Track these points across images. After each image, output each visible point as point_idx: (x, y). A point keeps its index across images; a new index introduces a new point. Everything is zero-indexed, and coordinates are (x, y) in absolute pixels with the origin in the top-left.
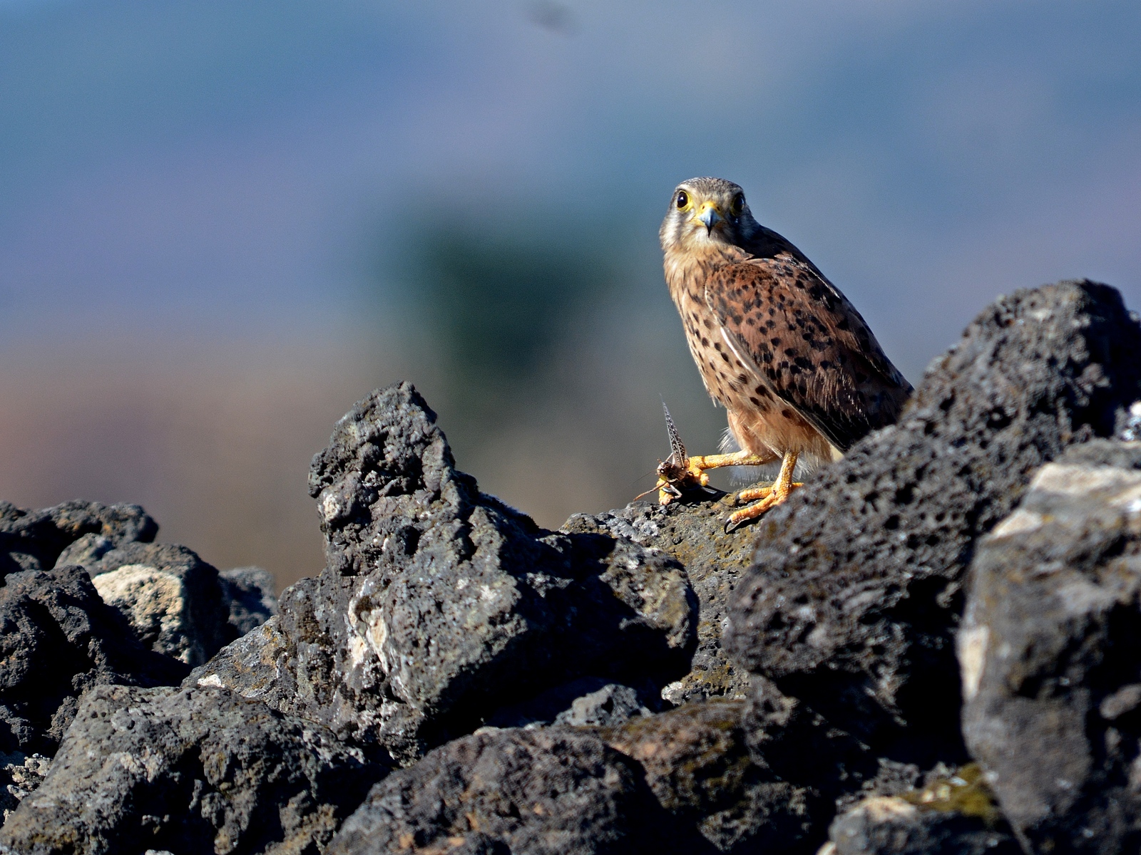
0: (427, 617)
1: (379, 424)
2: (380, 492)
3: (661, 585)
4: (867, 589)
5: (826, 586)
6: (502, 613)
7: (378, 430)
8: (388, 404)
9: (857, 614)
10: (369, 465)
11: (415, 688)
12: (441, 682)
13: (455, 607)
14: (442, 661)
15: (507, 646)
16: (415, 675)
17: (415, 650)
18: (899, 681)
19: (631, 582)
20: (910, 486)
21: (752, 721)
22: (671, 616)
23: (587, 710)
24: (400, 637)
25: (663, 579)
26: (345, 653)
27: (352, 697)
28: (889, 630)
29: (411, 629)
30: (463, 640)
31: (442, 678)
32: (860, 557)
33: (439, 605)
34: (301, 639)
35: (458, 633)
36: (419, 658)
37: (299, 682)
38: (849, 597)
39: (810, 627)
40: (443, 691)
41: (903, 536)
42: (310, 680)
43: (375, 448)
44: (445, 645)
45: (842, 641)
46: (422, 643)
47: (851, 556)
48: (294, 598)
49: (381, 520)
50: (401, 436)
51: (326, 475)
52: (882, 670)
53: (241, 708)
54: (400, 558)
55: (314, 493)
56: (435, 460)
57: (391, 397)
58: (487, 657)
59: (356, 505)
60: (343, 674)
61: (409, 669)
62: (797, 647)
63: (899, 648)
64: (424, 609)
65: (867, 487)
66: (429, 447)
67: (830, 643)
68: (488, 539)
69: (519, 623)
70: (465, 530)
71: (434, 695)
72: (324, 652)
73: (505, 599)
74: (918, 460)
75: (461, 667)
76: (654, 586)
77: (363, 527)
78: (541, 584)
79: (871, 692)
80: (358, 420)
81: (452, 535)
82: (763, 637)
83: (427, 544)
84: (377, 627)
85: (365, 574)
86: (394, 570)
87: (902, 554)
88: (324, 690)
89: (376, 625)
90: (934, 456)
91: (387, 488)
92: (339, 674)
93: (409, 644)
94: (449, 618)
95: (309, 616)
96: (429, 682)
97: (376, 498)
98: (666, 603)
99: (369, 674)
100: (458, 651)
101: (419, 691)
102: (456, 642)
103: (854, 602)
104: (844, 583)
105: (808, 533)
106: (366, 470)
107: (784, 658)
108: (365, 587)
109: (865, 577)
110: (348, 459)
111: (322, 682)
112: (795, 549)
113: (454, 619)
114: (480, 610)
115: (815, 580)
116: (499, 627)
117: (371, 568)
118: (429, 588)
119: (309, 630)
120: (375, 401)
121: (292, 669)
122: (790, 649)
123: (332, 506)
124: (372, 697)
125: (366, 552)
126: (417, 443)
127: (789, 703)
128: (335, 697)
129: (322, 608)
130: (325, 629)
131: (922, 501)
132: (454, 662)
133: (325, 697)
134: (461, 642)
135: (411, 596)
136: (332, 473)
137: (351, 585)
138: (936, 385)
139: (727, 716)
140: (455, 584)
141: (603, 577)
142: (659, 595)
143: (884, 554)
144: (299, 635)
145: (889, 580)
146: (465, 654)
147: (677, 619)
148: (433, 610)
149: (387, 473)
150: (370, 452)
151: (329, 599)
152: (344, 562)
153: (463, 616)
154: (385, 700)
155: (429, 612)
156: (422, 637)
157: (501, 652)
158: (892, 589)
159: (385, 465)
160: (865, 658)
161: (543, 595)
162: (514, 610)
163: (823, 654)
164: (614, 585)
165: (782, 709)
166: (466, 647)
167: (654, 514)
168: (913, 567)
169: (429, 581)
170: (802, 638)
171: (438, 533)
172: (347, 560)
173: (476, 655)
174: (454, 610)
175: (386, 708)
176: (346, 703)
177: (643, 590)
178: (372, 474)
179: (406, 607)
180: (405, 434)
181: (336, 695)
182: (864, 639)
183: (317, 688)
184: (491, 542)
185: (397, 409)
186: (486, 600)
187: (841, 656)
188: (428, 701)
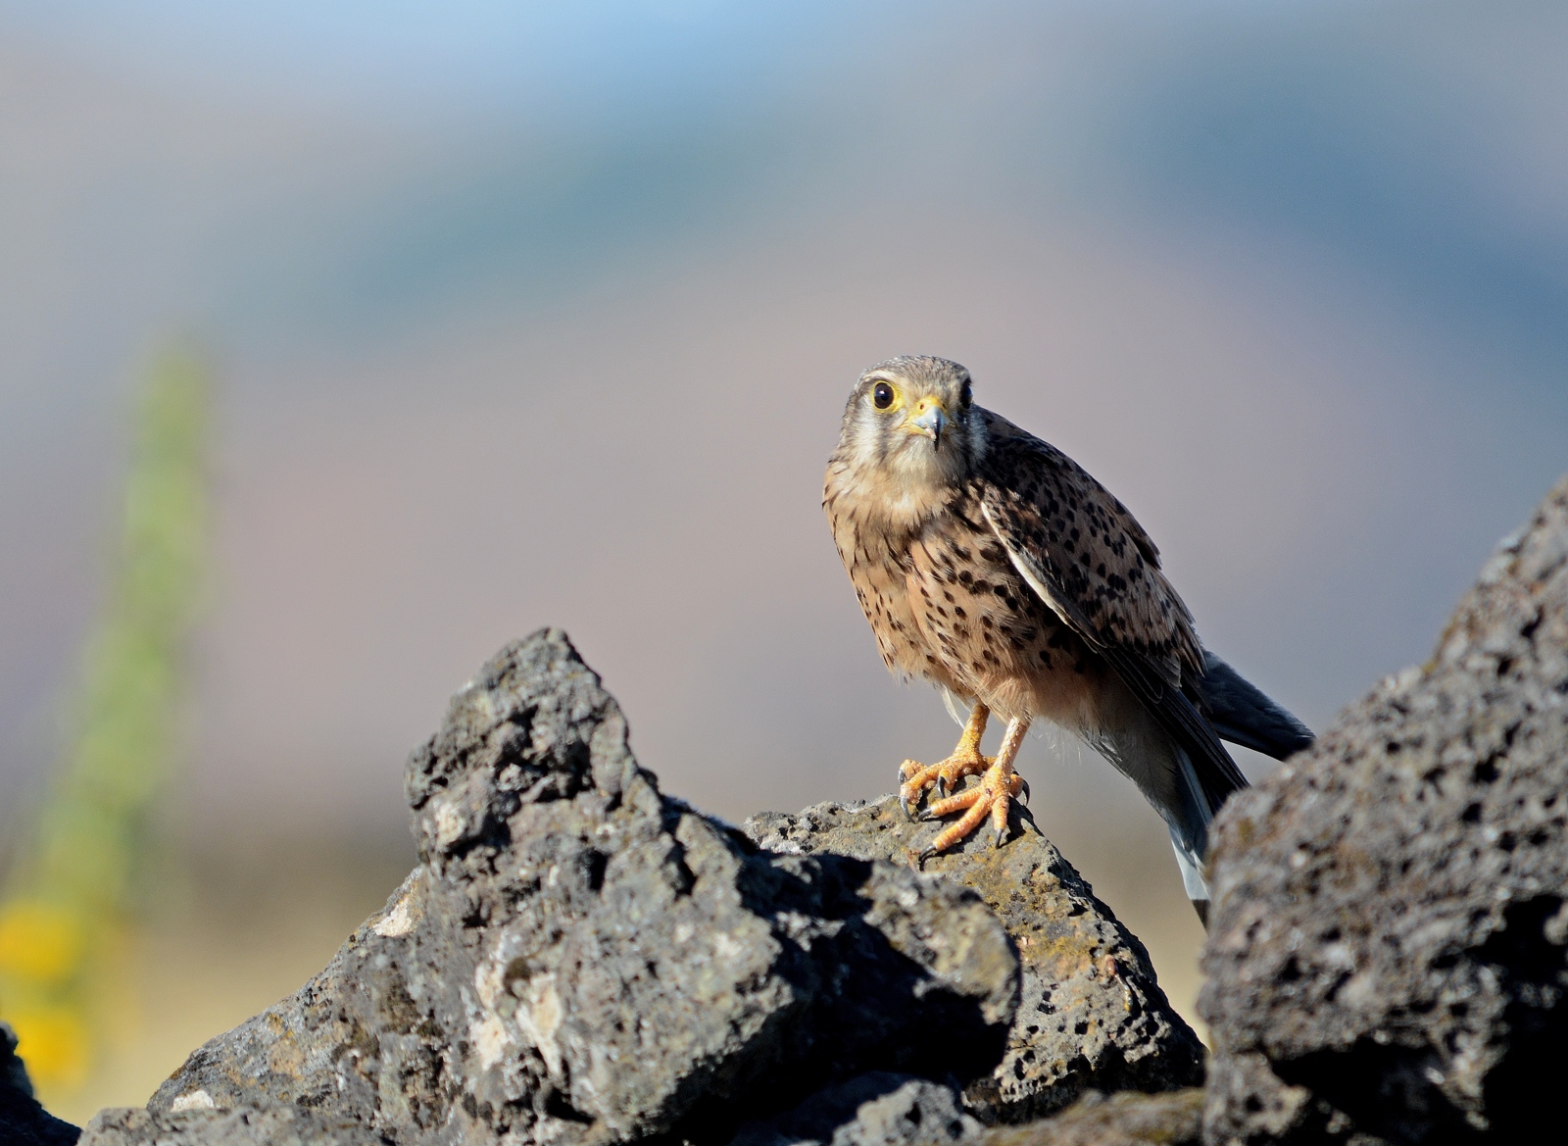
0: (634, 986)
1: (524, 692)
2: (524, 798)
3: (960, 929)
4: (1441, 916)
5: (1370, 915)
6: (754, 976)
7: (523, 703)
8: (535, 661)
9: (1428, 954)
10: (509, 756)
11: (622, 1095)
12: (664, 1083)
13: (677, 968)
14: (664, 1053)
15: (764, 1026)
16: (622, 1075)
17: (619, 1037)
18: (1491, 1058)
19: (912, 925)
20: (1495, 755)
21: (1224, 1126)
22: (987, 974)
23: (884, 1123)
24: (593, 1018)
25: (962, 919)
26: (464, 1048)
27: (488, 1114)
28: (1474, 979)
29: (610, 1006)
30: (695, 1019)
31: (665, 1079)
32: (1421, 868)
33: (651, 967)
34: (386, 1029)
35: (686, 1009)
36: (627, 1049)
37: (383, 1094)
38: (1410, 931)
39: (1344, 977)
40: (668, 1099)
41: (1491, 833)
42: (404, 1089)
43: (520, 730)
44: (667, 1027)
45: (1401, 998)
46: (629, 1026)
47: (1406, 866)
48: (371, 965)
49: (529, 840)
50: (558, 710)
51: (437, 773)
52: (1462, 1040)
53: (334, 1136)
54: (580, 896)
55: (417, 802)
56: (610, 746)
57: (538, 650)
58: (734, 1044)
59: (490, 818)
60: (464, 1079)
61: (612, 1066)
62: (1323, 1010)
63: (1492, 1004)
64: (628, 973)
65: (1427, 760)
66: (601, 727)
67: (1382, 1002)
68: (714, 864)
69: (779, 992)
70: (678, 853)
71: (652, 1106)
72: (429, 1047)
73: (757, 954)
74: (1504, 715)
75: (695, 1061)
76: (949, 930)
77: (499, 852)
78: (802, 931)
79: (1435, 1076)
80: (491, 687)
81: (660, 860)
82: (1267, 994)
83: (621, 874)
84: (543, 1006)
85: (503, 924)
86: (568, 914)
87: (1492, 862)
88: (429, 1106)
89: (541, 1001)
90: (1529, 709)
91: (536, 791)
92: (458, 1080)
93: (610, 1028)
94: (667, 985)
95: (399, 993)
96: (645, 1085)
97: (518, 807)
98: (976, 957)
99: (516, 1079)
100: (689, 1037)
101: (627, 1100)
102: (683, 1021)
103: (1420, 937)
104: (1401, 908)
105: (1325, 833)
106: (501, 764)
107: (1302, 1027)
108: (503, 945)
109: (1434, 898)
110: (473, 749)
111: (425, 1094)
112: (1300, 860)
113: (678, 988)
114: (718, 971)
115: (1353, 906)
116: (750, 998)
117: (512, 916)
118: (632, 940)
119: (398, 1014)
120: (515, 659)
121: (370, 1075)
122: (1311, 1012)
123: (451, 822)
124: (519, 1112)
125: (507, 890)
126: (583, 720)
127: (1294, 1097)
128: (451, 1115)
129: (420, 979)
130: (427, 1011)
131: (1514, 780)
132: (684, 1054)
133: (430, 1117)
134: (692, 1023)
135: (606, 954)
136: (447, 770)
137: (479, 943)
138: (1501, 601)
139: (1161, 1123)
140: (672, 934)
141: (870, 918)
142: (958, 943)
143: (1461, 860)
144: (383, 1024)
145: (1475, 900)
146: (700, 1040)
147: (998, 980)
148: (644, 973)
149: (535, 768)
150: (511, 737)
151: (431, 965)
152: (467, 907)
153: (692, 982)
154: (542, 1116)
155: (637, 978)
156: (629, 1017)
157: (755, 1036)
158: (1478, 915)
159: (533, 756)
160: (1436, 1026)
161: (806, 946)
162: (773, 970)
163: (1365, 1018)
164: (887, 930)
165: (1279, 1106)
166: (701, 1030)
167: (793, 830)
168: (1511, 880)
169: (632, 930)
170: (1330, 996)
171: (637, 857)
172: (472, 904)
173: (718, 1042)
174: (673, 974)
175: (545, 1130)
176: (474, 1124)
177: (930, 936)
178: (513, 770)
179: (601, 971)
180: (565, 707)
181: (455, 1111)
182: (1437, 993)
183: (415, 1103)
184: (720, 868)
185: (549, 669)
186: (726, 957)
187: (1397, 1022)
188: (642, 1115)
